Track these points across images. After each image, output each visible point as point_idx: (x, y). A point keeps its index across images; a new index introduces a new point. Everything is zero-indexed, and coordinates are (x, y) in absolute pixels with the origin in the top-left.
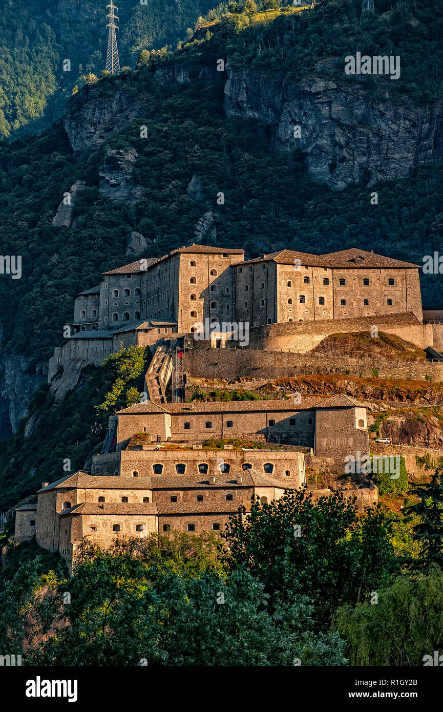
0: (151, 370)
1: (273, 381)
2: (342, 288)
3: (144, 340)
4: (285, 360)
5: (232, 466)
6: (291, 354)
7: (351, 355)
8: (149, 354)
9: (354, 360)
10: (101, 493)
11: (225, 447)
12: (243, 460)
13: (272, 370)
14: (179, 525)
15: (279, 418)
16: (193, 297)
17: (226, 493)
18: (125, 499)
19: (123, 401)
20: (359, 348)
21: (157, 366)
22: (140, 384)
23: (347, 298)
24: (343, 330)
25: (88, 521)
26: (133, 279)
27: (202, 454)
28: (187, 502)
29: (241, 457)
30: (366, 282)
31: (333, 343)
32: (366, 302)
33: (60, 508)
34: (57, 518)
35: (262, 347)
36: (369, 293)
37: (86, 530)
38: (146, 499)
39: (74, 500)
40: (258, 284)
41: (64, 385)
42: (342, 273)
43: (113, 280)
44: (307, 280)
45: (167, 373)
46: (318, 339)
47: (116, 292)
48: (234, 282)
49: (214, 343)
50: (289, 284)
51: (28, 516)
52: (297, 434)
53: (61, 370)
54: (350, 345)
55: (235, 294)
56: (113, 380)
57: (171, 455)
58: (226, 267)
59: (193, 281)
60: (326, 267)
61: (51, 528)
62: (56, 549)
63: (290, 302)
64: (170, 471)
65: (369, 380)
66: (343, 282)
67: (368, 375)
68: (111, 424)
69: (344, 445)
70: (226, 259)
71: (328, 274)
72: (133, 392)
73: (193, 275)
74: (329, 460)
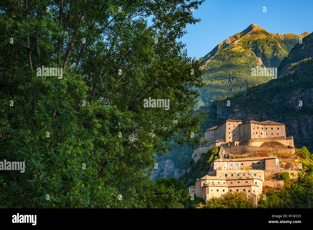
0: (220, 152)
1: (251, 154)
2: (266, 130)
3: (218, 145)
4: (254, 148)
5: (246, 174)
6: (255, 147)
7: (270, 147)
8: (219, 148)
9: (271, 148)
10: (213, 181)
11: (243, 169)
12: (248, 173)
13: (251, 151)
14: (234, 190)
15: (255, 162)
16: (229, 133)
17: (246, 181)
18: (219, 183)
19: (214, 159)
20: (272, 145)
21: (222, 151)
22: (218, 155)
23: (267, 133)
24: (267, 141)
25: (210, 188)
26: (213, 131)
27: (238, 171)
28: (235, 183)
29: (248, 172)
30: (272, 129)
31: (265, 144)
32: (272, 134)
33: (202, 185)
34: (201, 188)
35: (248, 145)
36: (273, 132)
37: (210, 191)
38: (224, 183)
39: (206, 183)
40: (246, 129)
41: (197, 159)
42: (266, 126)
43: (208, 132)
44: (258, 128)
45: (224, 153)
46: (262, 143)
47: (209, 135)
48: (240, 129)
49: (235, 145)
50: (254, 129)
51: (192, 189)
52: (260, 167)
53: (196, 155)
54: (269, 145)
55: (240, 132)
56: (210, 155)
57: (229, 171)
58: (237, 125)
59: (229, 129)
60: (262, 125)
61: (200, 191)
62: (201, 197)
63: (254, 133)
64: (229, 176)
65: (276, 153)
66: (266, 129)
67: (275, 152)
68: (212, 165)
69: (273, 169)
70: (238, 123)
71: (263, 126)
72: (216, 157)
73: (229, 127)
74: (269, 173)
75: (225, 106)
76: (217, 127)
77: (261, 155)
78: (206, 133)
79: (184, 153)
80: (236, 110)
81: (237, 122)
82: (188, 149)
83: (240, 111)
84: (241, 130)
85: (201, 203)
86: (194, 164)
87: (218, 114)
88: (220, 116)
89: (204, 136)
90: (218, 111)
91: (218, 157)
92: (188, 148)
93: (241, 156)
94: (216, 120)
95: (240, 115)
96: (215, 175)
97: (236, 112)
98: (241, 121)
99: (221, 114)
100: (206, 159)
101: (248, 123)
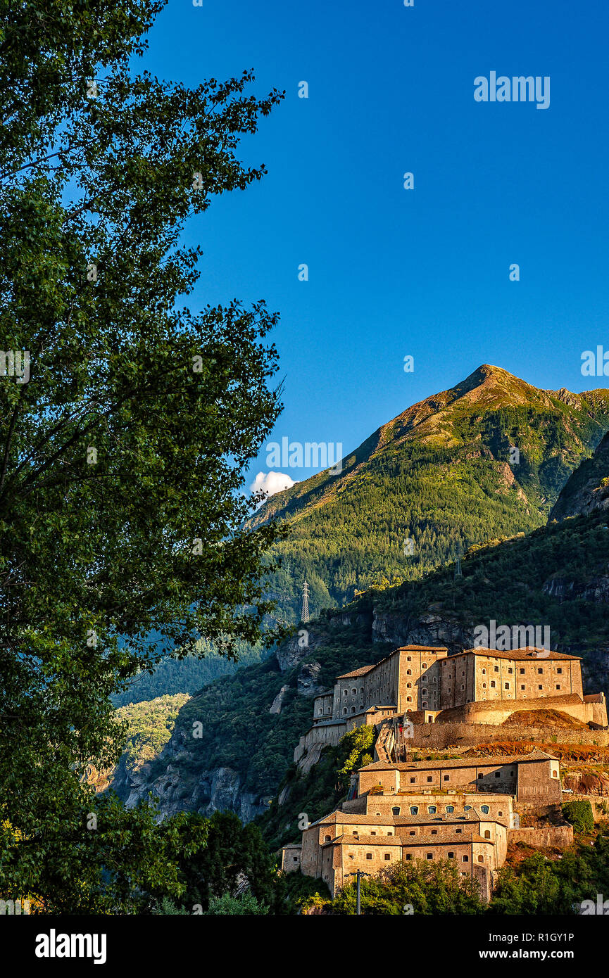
0: (379, 742)
1: (474, 747)
2: (522, 676)
3: (371, 720)
4: (483, 731)
5: (456, 808)
6: (487, 726)
7: (533, 725)
8: (376, 731)
9: (536, 729)
10: (355, 828)
11: (450, 792)
12: (464, 803)
13: (473, 739)
14: (420, 854)
15: (486, 771)
16: (409, 686)
17: (455, 827)
18: (373, 833)
19: (359, 763)
20: (538, 721)
21: (384, 738)
22: (371, 751)
23: (526, 684)
24: (525, 708)
25: (347, 850)
26: (359, 681)
27: (431, 798)
28: (422, 834)
29: (463, 800)
30: (540, 671)
31: (517, 718)
32: (540, 687)
33: (322, 841)
34: (320, 848)
35: (464, 721)
36: (543, 680)
37: (345, 857)
38: (390, 834)
39: (334, 834)
40: (459, 672)
41: (308, 763)
42: (522, 663)
43: (343, 682)
44: (497, 669)
45: (391, 744)
46: (507, 714)
47: (346, 691)
48: (440, 673)
49: (427, 719)
50: (484, 672)
51: (292, 854)
52: (501, 785)
53: (305, 752)
54: (531, 720)
55: (441, 682)
56: (350, 751)
57: (406, 799)
58: (434, 661)
59: (409, 672)
60: (510, 660)
61: (315, 859)
62: (319, 876)
63: (484, 686)
64: (406, 812)
65: (550, 745)
66: (522, 671)
67: (549, 741)
68: (352, 782)
69: (541, 792)
70: (434, 655)
71: (512, 665)
72: (367, 757)
73: (409, 667)
74: (529, 805)
75: (396, 606)
76: (371, 667)
77: (505, 750)
78: (337, 687)
79: (272, 749)
80: (432, 619)
81: (433, 652)
82: (284, 735)
83: (442, 622)
84: (446, 675)
85: (317, 894)
86: (299, 778)
87: (376, 631)
88: (381, 636)
89: (332, 695)
90: (375, 622)
91: (372, 756)
92: (282, 733)
93: (442, 752)
94: (368, 648)
95: (442, 633)
96: (362, 810)
97: (431, 623)
98: (446, 649)
99: (384, 630)
100: (335, 764)
101: (467, 654)
